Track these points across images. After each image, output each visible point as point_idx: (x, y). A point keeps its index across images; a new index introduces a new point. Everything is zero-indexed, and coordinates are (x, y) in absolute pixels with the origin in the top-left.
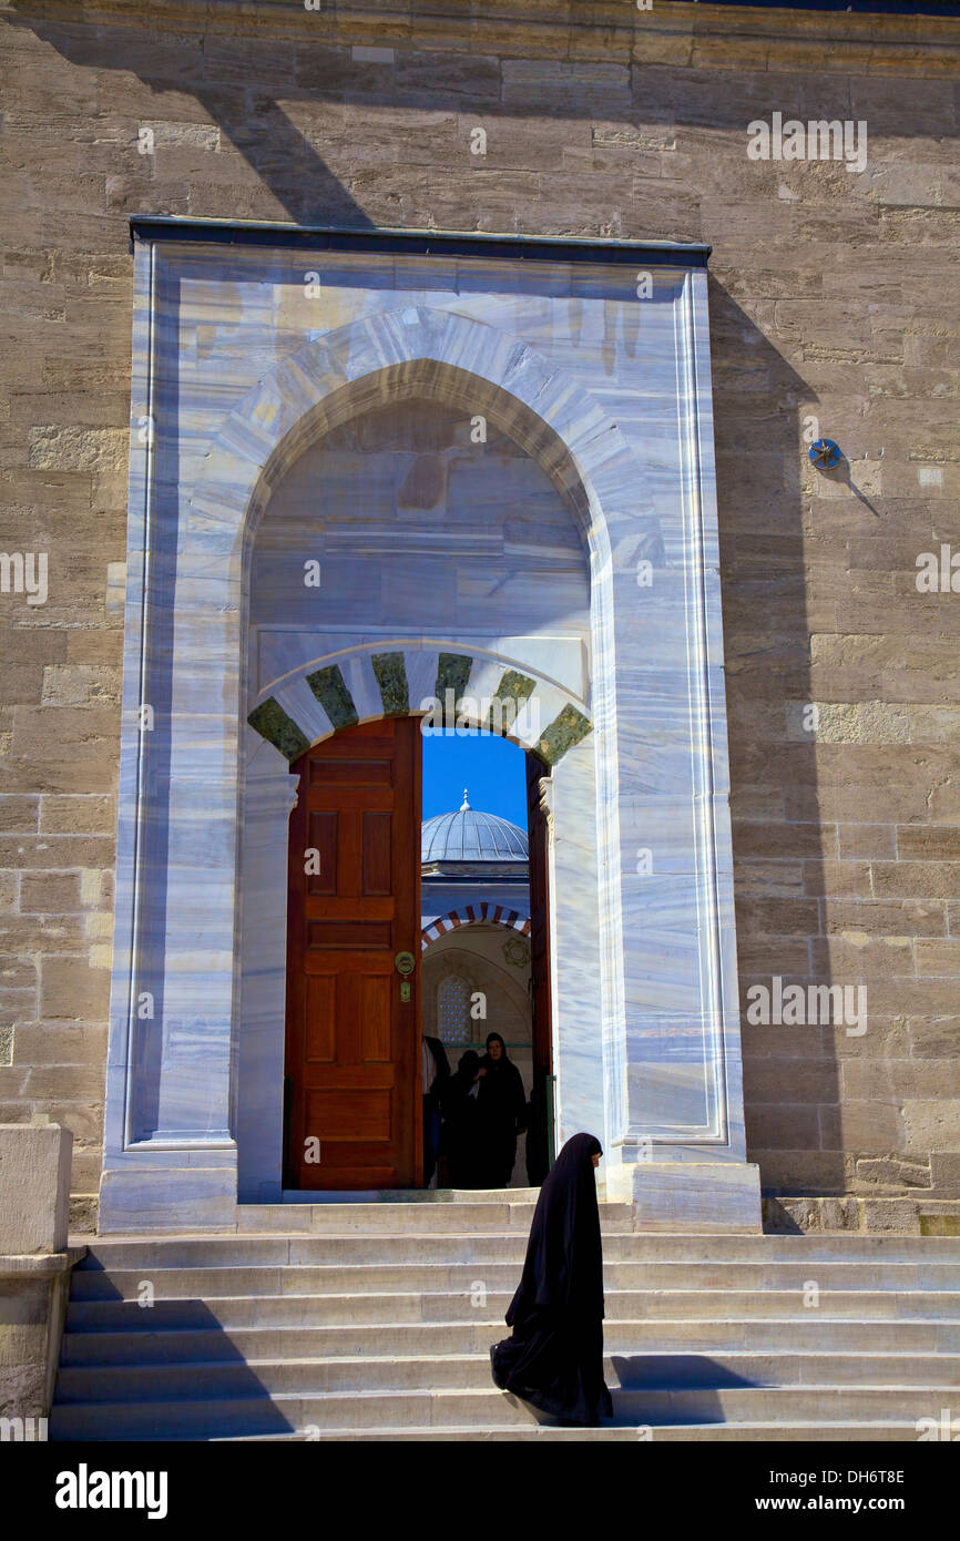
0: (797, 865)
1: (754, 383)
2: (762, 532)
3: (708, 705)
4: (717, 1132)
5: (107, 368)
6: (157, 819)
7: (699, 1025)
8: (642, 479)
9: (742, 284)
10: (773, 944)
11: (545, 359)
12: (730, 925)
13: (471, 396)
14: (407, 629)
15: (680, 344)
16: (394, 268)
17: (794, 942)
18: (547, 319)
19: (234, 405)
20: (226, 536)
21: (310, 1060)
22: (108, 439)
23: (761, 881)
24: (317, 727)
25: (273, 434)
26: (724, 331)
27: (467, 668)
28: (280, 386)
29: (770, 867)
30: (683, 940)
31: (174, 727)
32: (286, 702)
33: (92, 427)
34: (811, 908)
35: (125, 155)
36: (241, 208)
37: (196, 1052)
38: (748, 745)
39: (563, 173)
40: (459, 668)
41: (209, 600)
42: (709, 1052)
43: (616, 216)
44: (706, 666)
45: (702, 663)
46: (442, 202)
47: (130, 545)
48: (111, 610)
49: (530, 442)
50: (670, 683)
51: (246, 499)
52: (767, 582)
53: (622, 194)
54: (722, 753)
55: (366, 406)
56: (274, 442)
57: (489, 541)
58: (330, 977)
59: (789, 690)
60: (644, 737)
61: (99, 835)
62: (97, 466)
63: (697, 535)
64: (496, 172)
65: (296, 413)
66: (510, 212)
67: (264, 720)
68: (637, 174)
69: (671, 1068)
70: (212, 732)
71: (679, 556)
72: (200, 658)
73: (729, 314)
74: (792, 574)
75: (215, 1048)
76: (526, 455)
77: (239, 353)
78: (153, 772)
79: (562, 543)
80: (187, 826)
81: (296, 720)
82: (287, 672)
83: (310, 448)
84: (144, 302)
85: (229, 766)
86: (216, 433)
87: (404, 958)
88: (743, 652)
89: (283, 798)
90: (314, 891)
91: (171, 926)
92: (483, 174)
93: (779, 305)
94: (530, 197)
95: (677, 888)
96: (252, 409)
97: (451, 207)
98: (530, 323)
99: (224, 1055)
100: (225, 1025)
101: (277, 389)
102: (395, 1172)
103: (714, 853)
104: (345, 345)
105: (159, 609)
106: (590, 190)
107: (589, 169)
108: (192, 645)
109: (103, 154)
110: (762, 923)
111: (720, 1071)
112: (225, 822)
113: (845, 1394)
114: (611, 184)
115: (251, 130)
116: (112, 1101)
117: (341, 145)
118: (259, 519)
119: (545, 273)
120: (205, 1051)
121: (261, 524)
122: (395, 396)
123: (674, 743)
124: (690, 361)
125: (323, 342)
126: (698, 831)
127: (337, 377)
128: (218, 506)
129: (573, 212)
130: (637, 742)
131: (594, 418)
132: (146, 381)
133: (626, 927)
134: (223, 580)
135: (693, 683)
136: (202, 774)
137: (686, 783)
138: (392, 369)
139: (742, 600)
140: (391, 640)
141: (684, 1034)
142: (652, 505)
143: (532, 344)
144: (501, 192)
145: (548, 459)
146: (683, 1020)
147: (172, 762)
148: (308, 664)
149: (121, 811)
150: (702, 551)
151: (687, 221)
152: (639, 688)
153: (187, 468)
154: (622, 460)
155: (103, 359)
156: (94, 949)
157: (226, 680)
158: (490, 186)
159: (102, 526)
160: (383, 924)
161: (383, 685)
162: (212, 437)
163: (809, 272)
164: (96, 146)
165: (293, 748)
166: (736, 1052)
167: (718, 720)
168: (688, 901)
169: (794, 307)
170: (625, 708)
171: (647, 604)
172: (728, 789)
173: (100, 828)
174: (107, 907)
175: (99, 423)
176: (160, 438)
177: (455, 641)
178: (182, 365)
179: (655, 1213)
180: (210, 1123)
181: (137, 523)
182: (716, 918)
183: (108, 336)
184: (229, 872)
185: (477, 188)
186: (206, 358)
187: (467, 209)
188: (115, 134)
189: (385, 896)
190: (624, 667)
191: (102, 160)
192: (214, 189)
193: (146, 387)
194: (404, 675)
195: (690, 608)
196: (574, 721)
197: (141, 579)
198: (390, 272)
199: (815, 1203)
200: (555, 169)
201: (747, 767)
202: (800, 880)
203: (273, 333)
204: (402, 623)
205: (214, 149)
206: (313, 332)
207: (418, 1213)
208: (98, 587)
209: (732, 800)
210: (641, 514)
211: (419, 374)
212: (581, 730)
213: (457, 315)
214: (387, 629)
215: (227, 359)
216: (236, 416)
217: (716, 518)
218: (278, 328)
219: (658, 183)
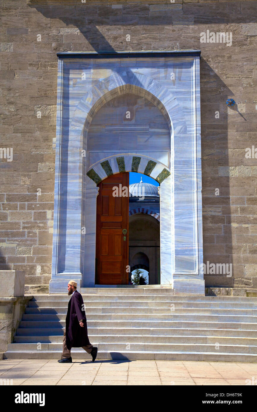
0: (220, 207)
1: (213, 85)
2: (213, 123)
3: (197, 168)
4: (196, 272)
5: (52, 91)
6: (63, 199)
7: (193, 246)
8: (182, 112)
9: (210, 59)
10: (213, 227)
11: (158, 82)
12: (201, 222)
13: (141, 92)
14: (125, 151)
15: (192, 76)
16: (120, 62)
17: (218, 226)
18: (159, 73)
19: (82, 98)
20: (80, 130)
21: (102, 254)
22: (53, 108)
23: (211, 211)
24: (103, 176)
25: (91, 105)
26: (205, 72)
27: (140, 160)
28: (93, 93)
29: (213, 208)
30: (190, 226)
31: (68, 177)
32: (96, 170)
33: (49, 105)
34: (223, 218)
35: (57, 37)
36: (84, 48)
37: (72, 253)
38: (208, 178)
39: (164, 34)
40: (138, 160)
41: (75, 146)
42: (195, 253)
43: (178, 44)
44: (197, 159)
45: (196, 158)
46: (134, 43)
47: (57, 134)
48: (53, 149)
49: (155, 103)
50: (187, 163)
51: (84, 121)
52: (214, 136)
53: (179, 38)
54: (200, 181)
55: (116, 96)
56: (91, 107)
57: (146, 128)
58: (107, 235)
59: (219, 163)
60: (181, 177)
61: (51, 202)
62: (50, 115)
63: (195, 125)
64: (147, 35)
65: (96, 99)
66: (151, 45)
67: (91, 174)
68: (183, 32)
69: (186, 257)
70: (76, 178)
71: (191, 131)
72: (73, 160)
73: (207, 68)
74: (221, 134)
75: (77, 252)
76: (155, 106)
77: (83, 85)
78: (62, 188)
79: (163, 128)
80: (71, 200)
81: (98, 174)
82: (96, 162)
83: (102, 107)
84: (60, 74)
85: (80, 186)
86: (77, 105)
87: (125, 231)
88: (208, 154)
89: (95, 193)
90: (103, 215)
91: (68, 224)
92: (144, 35)
93: (220, 64)
94: (156, 40)
95: (188, 213)
96: (86, 99)
97: (136, 44)
98: (154, 73)
99: (79, 253)
100: (79, 246)
101: (92, 94)
102: (122, 281)
103: (197, 205)
104: (108, 82)
105: (64, 149)
106: (171, 38)
107: (171, 32)
108: (72, 157)
109: (51, 37)
110: (211, 222)
111: (197, 257)
112: (79, 199)
113: (190, 330)
114: (177, 35)
115: (87, 28)
116: (53, 264)
117: (109, 31)
118: (89, 125)
119: (159, 60)
120: (75, 253)
121: (90, 126)
122: (122, 93)
123: (189, 178)
124: (195, 81)
125: (103, 81)
126: (194, 200)
127: (106, 90)
128: (78, 123)
129: (167, 44)
130: (179, 178)
131: (170, 97)
132: (60, 94)
133: (175, 223)
134: (79, 141)
135: (193, 163)
136: (74, 188)
137: (191, 188)
138: (120, 87)
139: (208, 141)
140: (121, 154)
141: (189, 249)
142: (184, 118)
143: (155, 79)
144: (149, 40)
145: (160, 107)
146: (189, 245)
147: (68, 185)
148: (101, 160)
149: (55, 197)
150: (196, 130)
151: (196, 44)
152: (180, 164)
153: (71, 114)
154: (177, 107)
155: (51, 88)
156: (50, 229)
157: (79, 165)
158: (146, 38)
159: (52, 129)
160: (119, 222)
161: (119, 165)
162: (76, 106)
163: (228, 55)
164: (50, 35)
165: (97, 181)
166: (202, 253)
167: (199, 172)
168: (191, 216)
169: (224, 64)
170: (176, 169)
171: (183, 143)
172: (201, 189)
173: (51, 201)
174: (52, 219)
175: (51, 104)
176: (64, 107)
177: (136, 154)
178: (70, 89)
179: (179, 291)
180: (76, 269)
181: (58, 128)
182: (198, 221)
183: (53, 83)
184: (80, 211)
185: (142, 39)
186: (75, 87)
187: (140, 45)
188: (54, 32)
189: (120, 216)
190: (176, 159)
191: (51, 39)
192: (78, 44)
193: (60, 95)
194: (124, 162)
195: (193, 144)
196: (166, 172)
197: (59, 142)
198: (120, 63)
199: (220, 289)
200: (162, 33)
201: (208, 183)
202: (221, 211)
203: (91, 80)
204: (124, 149)
205: (78, 34)
206: (100, 79)
207: (122, 290)
208: (50, 144)
209: (202, 192)
210: (181, 121)
211: (127, 88)
212: (168, 174)
213: (136, 73)
214: (120, 151)
215: (80, 87)
216: (82, 101)
217: (200, 121)
218: (92, 78)
219: (189, 34)
